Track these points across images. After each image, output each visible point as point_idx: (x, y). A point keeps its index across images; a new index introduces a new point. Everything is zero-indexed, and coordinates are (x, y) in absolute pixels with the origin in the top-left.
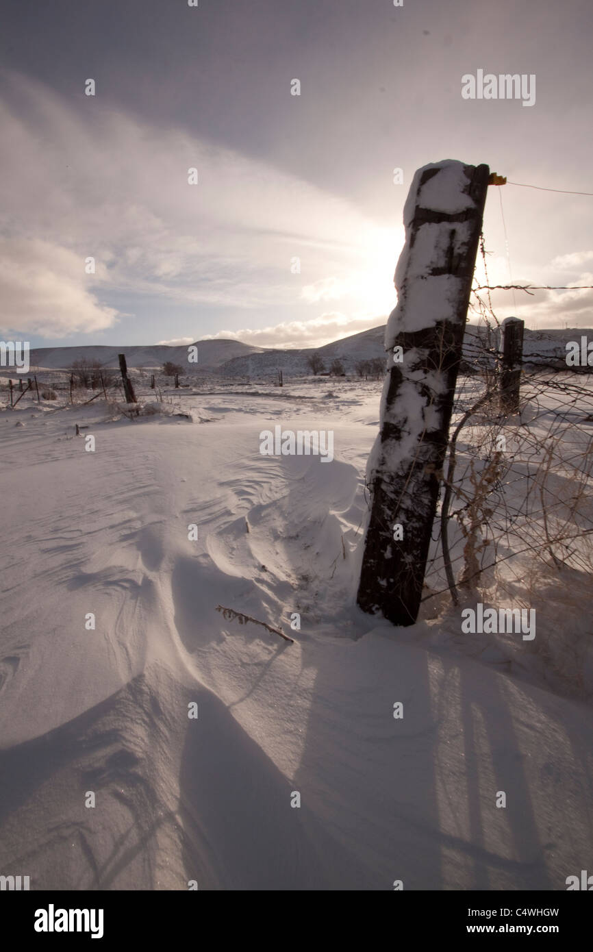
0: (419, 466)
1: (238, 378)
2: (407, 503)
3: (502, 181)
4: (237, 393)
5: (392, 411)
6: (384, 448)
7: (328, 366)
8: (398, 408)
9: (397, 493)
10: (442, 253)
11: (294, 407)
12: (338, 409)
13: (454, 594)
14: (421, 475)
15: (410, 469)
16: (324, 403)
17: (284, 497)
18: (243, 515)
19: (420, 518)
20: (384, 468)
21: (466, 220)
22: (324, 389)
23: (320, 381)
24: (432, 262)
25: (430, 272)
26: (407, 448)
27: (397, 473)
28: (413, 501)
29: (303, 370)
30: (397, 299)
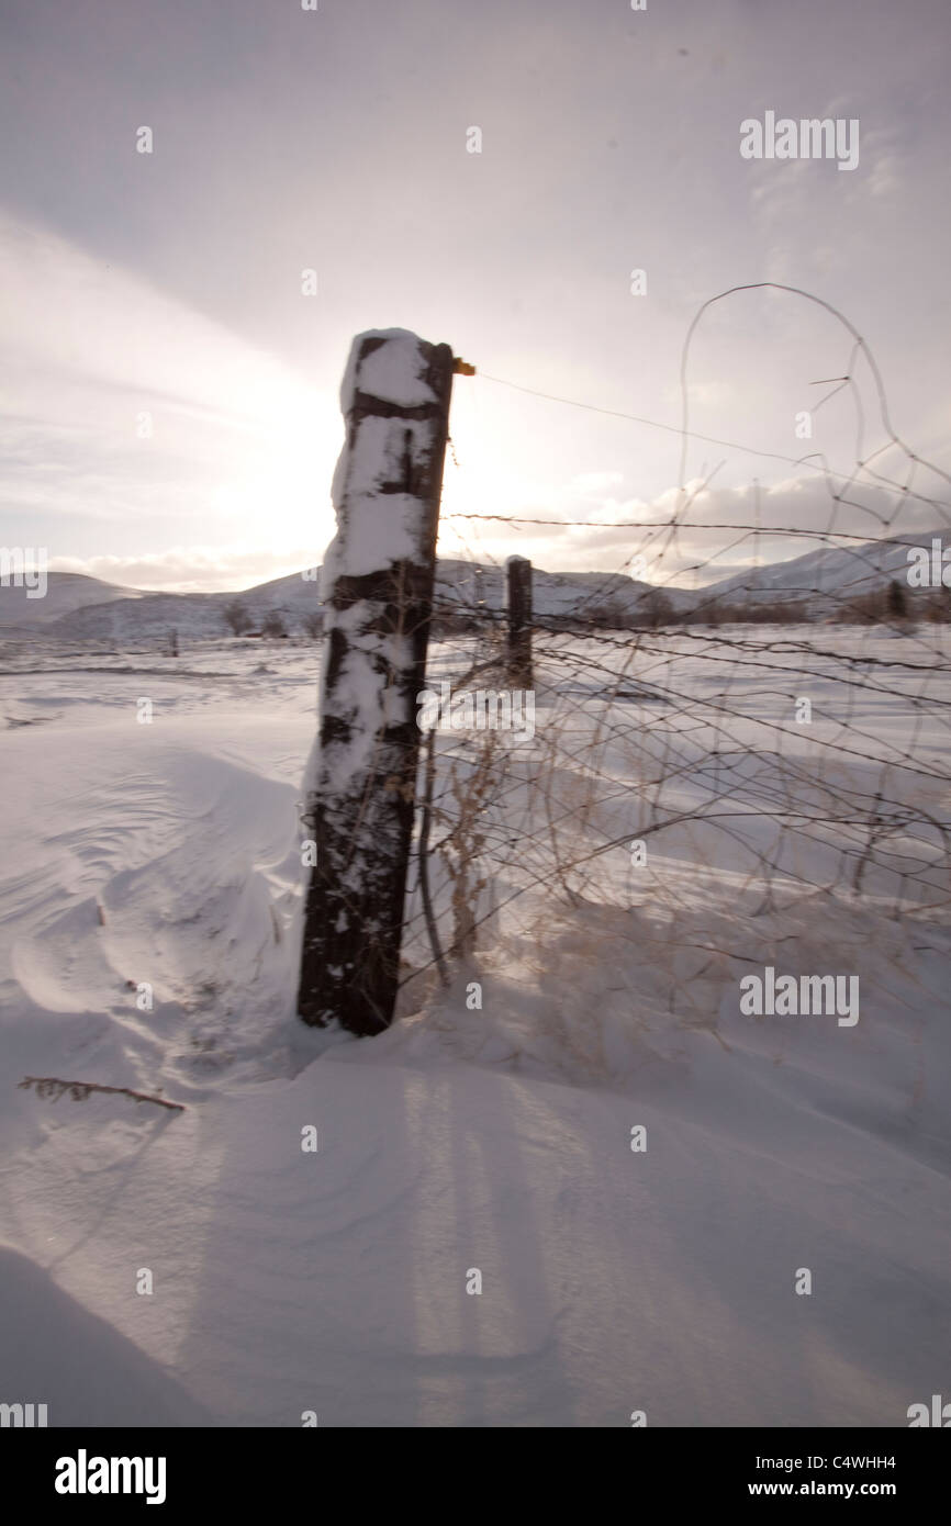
0: (379, 780)
1: (92, 642)
2: (366, 840)
3: (470, 371)
4: (90, 670)
5: (335, 698)
6: (325, 756)
7: (258, 621)
8: (343, 692)
9: (349, 825)
10: (395, 463)
11: (198, 691)
12: (275, 692)
13: (442, 970)
14: (386, 794)
15: (365, 786)
16: (251, 683)
17: (174, 851)
18: (91, 894)
19: (386, 860)
20: (327, 788)
21: (426, 417)
22: (252, 659)
23: (246, 646)
24: (382, 474)
25: (381, 488)
26: (361, 753)
27: (347, 795)
28: (374, 837)
29: (215, 628)
30: (336, 524)
